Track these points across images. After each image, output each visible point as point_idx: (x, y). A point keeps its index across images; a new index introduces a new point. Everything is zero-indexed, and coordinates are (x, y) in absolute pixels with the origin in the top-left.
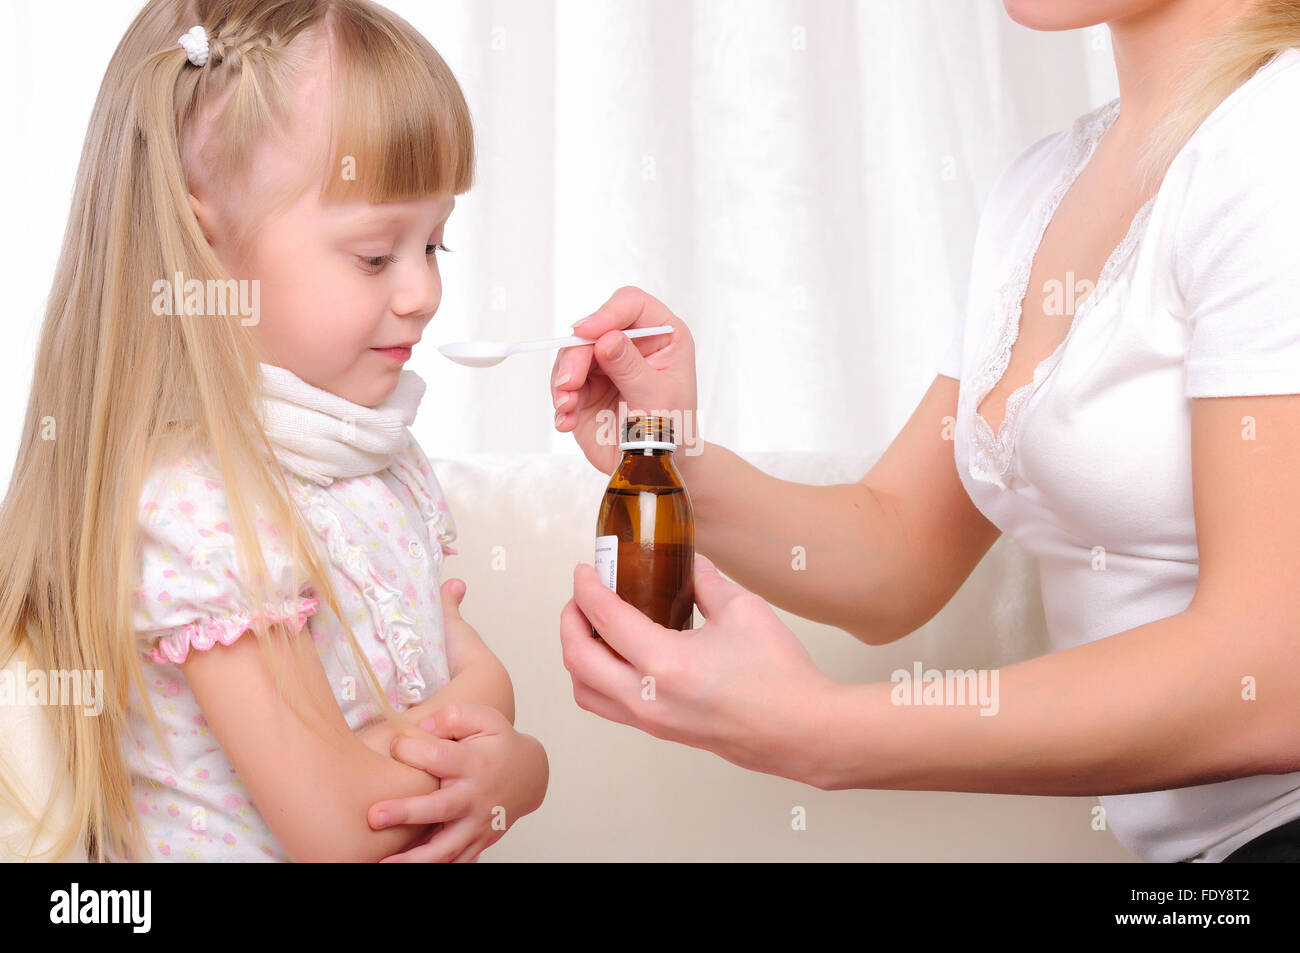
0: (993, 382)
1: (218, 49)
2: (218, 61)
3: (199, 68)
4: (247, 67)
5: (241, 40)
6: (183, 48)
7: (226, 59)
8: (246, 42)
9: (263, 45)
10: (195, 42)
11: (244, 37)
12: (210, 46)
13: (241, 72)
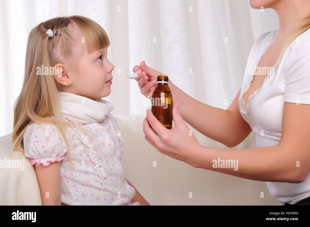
0: (247, 90)
1: (55, 32)
2: (56, 34)
3: (52, 38)
4: (62, 33)
5: (59, 29)
6: (48, 34)
7: (58, 33)
8: (60, 29)
9: (63, 29)
10: (50, 32)
11: (59, 28)
12: (53, 32)
13: (61, 35)
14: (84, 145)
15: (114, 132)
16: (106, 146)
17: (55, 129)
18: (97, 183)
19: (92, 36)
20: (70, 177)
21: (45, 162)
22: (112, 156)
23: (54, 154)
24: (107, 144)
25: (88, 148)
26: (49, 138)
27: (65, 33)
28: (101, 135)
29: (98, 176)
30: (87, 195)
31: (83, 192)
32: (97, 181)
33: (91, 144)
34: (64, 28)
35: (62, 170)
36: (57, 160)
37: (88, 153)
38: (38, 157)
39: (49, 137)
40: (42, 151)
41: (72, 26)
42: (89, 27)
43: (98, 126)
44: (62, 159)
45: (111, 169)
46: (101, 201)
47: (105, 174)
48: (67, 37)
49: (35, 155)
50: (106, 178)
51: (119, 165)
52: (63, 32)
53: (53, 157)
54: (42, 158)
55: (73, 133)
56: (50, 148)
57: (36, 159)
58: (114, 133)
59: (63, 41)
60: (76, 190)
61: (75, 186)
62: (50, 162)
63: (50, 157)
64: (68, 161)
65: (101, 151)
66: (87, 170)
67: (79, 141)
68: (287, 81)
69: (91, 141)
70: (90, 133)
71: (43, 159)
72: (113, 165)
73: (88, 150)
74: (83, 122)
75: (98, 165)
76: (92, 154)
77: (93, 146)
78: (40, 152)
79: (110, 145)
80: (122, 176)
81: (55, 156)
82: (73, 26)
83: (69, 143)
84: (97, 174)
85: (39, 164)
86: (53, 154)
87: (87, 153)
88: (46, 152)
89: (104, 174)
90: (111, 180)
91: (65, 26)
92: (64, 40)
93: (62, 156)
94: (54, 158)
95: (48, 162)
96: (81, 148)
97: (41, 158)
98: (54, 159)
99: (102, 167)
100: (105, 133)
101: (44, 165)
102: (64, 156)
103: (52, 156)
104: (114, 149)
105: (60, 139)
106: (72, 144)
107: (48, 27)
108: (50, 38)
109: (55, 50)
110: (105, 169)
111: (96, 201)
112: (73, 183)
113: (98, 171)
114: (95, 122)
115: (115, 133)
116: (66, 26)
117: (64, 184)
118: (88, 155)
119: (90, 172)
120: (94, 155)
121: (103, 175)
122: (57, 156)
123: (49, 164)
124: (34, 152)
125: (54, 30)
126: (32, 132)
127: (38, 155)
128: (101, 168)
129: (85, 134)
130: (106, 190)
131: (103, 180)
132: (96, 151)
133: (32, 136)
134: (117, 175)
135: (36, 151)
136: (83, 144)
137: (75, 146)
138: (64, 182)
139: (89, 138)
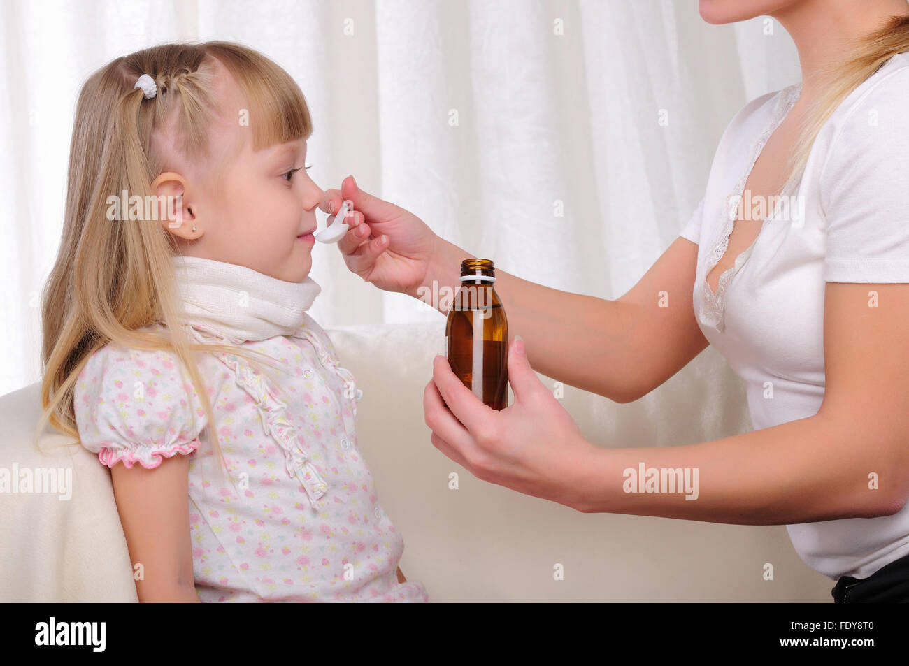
0: (717, 260)
1: (162, 83)
2: (164, 90)
3: (151, 99)
4: (182, 88)
5: (172, 76)
6: (141, 89)
7: (169, 87)
8: (175, 76)
9: (184, 75)
10: (146, 84)
11: (173, 73)
12: (156, 83)
13: (180, 92)
14: (257, 403)
15: (330, 364)
16: (316, 404)
17: (170, 359)
18: (302, 512)
19: (268, 101)
20: (222, 500)
21: (146, 456)
22: (333, 432)
23: (173, 432)
24: (316, 398)
25: (267, 410)
26: (156, 388)
27: (192, 87)
28: (298, 371)
29: (303, 489)
30: (272, 551)
31: (260, 544)
32: (300, 507)
33: (276, 399)
34: (187, 72)
35: (195, 480)
36: (181, 451)
37: (268, 425)
38: (125, 443)
39: (155, 384)
40: (137, 425)
41: (209, 69)
42: (259, 74)
43: (289, 348)
44: (196, 447)
45: (335, 470)
46: (313, 567)
47: (322, 483)
48: (196, 99)
49: (117, 438)
50: (325, 494)
51: (355, 459)
52: (184, 84)
53: (170, 443)
54: (137, 445)
55: (222, 369)
56: (161, 414)
57: (119, 449)
58: (330, 367)
59: (183, 112)
60: (240, 540)
61: (235, 528)
62: (162, 456)
63: (161, 441)
64: (210, 453)
65: (302, 419)
66: (270, 477)
67: (242, 393)
68: (829, 223)
69: (274, 391)
70: (268, 368)
71: (140, 448)
72: (340, 459)
73: (268, 417)
74: (246, 335)
75: (300, 460)
76: (278, 428)
77: (281, 404)
78: (131, 427)
79: (325, 400)
80: (365, 488)
81: (174, 438)
82: (214, 70)
83: (212, 399)
84: (299, 485)
85: (131, 463)
86: (169, 433)
87: (264, 426)
88: (148, 428)
89: (319, 485)
90: (337, 500)
91: (190, 67)
92: (187, 106)
93: (194, 438)
94: (172, 444)
95: (154, 455)
96: (247, 411)
97: (133, 445)
98: (172, 449)
99: (310, 465)
100: (308, 366)
101: (145, 467)
102: (198, 439)
103: (167, 438)
104: (337, 413)
105: (186, 387)
106: (220, 402)
107: (139, 69)
108: (146, 101)
109: (158, 136)
110: (318, 468)
111: (299, 569)
112: (230, 519)
113: (301, 477)
114: (279, 335)
115: (333, 368)
116: (195, 69)
117: (204, 523)
118: (267, 433)
119: (278, 480)
120: (285, 431)
121: (315, 486)
122: (181, 437)
123: (160, 462)
124: (113, 428)
125: (159, 77)
126: (104, 371)
127: (125, 436)
128: (308, 468)
129: (256, 373)
130: (325, 531)
131: (318, 502)
132: (290, 419)
133: (105, 384)
134: (352, 488)
135: (121, 427)
136: (253, 399)
137: (230, 408)
138: (203, 517)
139: (267, 383)
